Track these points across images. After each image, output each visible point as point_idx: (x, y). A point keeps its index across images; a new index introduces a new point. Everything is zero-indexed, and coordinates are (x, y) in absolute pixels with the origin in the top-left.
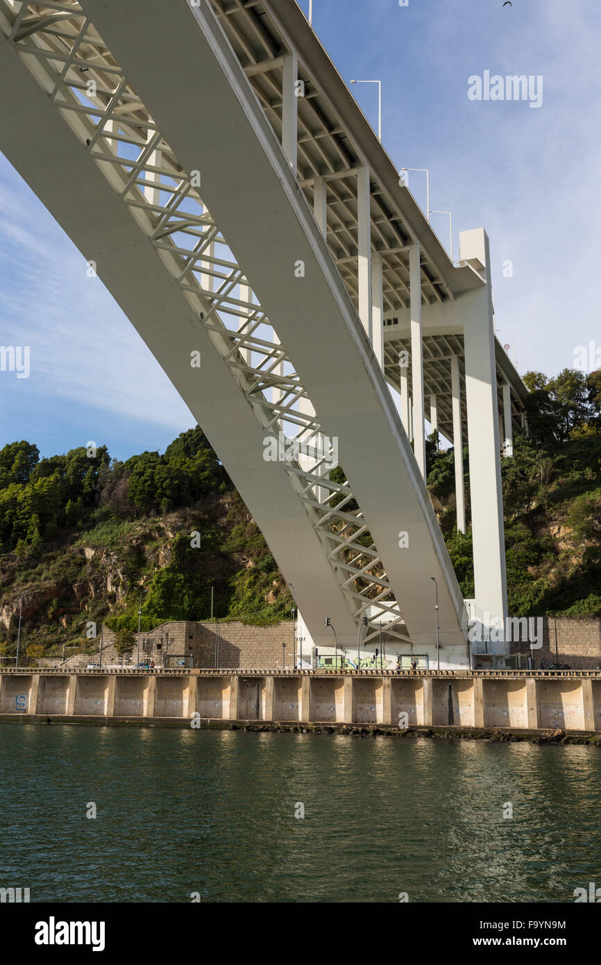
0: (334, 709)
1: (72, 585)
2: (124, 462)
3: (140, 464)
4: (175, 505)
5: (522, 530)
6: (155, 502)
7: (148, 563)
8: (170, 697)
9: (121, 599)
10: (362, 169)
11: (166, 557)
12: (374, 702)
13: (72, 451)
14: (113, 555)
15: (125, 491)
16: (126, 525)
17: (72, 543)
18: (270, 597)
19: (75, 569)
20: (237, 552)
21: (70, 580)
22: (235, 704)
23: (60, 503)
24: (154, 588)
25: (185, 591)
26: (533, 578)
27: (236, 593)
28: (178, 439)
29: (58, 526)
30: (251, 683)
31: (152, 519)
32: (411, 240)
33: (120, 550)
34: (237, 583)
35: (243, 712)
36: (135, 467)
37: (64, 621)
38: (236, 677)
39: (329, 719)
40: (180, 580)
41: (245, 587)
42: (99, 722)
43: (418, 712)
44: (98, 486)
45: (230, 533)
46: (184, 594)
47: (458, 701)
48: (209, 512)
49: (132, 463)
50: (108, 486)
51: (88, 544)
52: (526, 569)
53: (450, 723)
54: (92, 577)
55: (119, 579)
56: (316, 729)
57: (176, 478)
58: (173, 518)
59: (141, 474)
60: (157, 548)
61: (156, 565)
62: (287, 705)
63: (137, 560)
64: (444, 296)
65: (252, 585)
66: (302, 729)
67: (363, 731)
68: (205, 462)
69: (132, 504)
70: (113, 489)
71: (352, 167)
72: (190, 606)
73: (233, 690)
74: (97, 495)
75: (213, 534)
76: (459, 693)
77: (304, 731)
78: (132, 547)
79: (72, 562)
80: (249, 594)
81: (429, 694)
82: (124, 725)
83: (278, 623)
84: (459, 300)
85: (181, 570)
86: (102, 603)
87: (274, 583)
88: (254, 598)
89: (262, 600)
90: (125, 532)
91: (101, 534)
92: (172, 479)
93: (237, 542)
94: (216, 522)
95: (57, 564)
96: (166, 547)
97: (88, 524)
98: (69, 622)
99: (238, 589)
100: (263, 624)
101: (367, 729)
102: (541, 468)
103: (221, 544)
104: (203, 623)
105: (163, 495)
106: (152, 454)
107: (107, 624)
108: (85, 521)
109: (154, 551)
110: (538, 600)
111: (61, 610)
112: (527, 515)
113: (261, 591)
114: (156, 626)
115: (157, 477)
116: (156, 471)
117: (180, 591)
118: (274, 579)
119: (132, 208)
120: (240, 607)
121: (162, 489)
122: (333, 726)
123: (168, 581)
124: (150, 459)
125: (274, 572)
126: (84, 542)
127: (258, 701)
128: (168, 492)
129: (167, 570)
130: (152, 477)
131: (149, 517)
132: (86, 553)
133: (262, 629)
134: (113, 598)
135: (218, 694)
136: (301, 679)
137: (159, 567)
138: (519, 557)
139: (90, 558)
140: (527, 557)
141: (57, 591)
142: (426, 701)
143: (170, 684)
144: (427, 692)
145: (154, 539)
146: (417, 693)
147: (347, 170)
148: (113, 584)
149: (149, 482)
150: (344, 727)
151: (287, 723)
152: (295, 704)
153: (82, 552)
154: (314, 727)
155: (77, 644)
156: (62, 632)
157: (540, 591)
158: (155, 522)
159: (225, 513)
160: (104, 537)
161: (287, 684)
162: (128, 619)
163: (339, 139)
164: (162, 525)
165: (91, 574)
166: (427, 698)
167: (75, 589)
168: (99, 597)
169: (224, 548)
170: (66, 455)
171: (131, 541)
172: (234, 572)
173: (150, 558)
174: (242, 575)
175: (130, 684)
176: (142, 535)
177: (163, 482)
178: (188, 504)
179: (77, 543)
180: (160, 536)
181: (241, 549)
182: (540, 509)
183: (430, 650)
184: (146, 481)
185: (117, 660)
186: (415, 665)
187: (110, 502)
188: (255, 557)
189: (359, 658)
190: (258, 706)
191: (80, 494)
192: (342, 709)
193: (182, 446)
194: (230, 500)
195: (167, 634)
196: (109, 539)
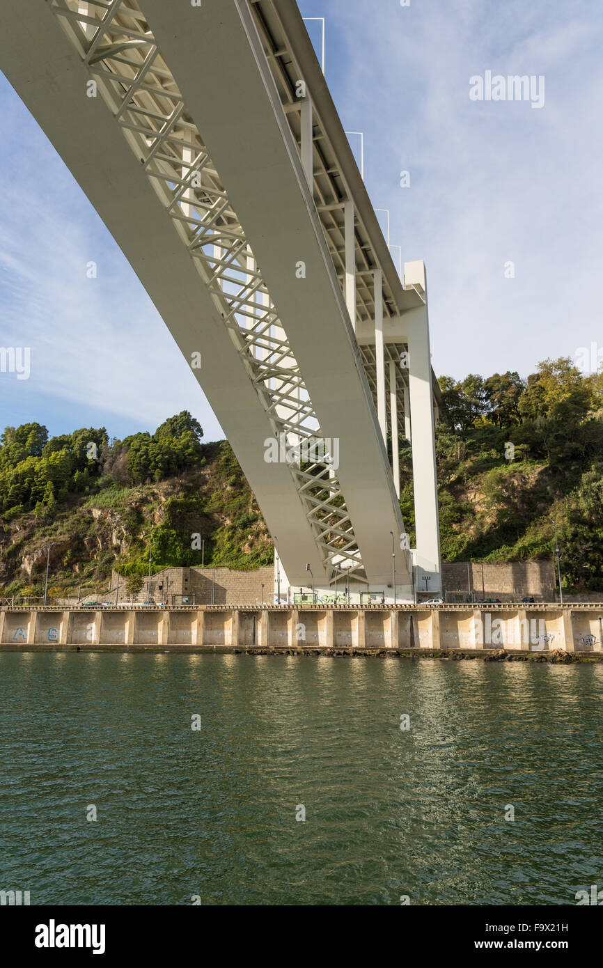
0: (317, 636)
1: (82, 539)
2: (122, 441)
3: (136, 443)
4: (166, 475)
5: (448, 497)
6: (149, 472)
7: (146, 521)
8: (181, 629)
9: (125, 550)
10: (348, 204)
11: (160, 516)
12: (350, 630)
13: (76, 431)
14: (117, 515)
15: (125, 464)
16: (126, 491)
17: (81, 505)
18: (246, 548)
19: (85, 526)
20: (217, 512)
21: (81, 535)
22: (236, 633)
23: (70, 473)
24: (152, 541)
25: (176, 543)
26: (457, 533)
27: (218, 545)
28: (165, 423)
29: (69, 491)
30: (249, 616)
31: (147, 486)
32: (376, 265)
33: (123, 511)
34: (218, 537)
35: (243, 640)
36: (132, 444)
37: (77, 568)
38: (237, 611)
39: (313, 644)
40: (173, 535)
41: (225, 540)
42: (121, 649)
43: (385, 637)
44: (101, 459)
45: (211, 498)
46: (176, 546)
47: (418, 629)
48: (193, 481)
49: (129, 441)
50: (109, 460)
51: (95, 506)
52: (451, 526)
53: (411, 646)
54: (100, 532)
55: (123, 534)
56: (304, 652)
57: (166, 454)
58: (164, 485)
59: (137, 450)
60: (153, 509)
61: (152, 523)
62: (279, 633)
63: (137, 519)
64: (392, 312)
65: (230, 538)
66: (293, 652)
67: (345, 653)
68: (189, 441)
69: (130, 475)
70: (113, 462)
71: (340, 202)
72: (181, 556)
73: (234, 622)
74: (100, 467)
75: (197, 499)
76: (419, 622)
77: (295, 654)
78: (132, 508)
79: (82, 520)
80: (228, 546)
81: (396, 623)
82: (142, 652)
83: (257, 568)
84: (404, 316)
85: (173, 527)
86: (108, 553)
87: (249, 537)
88: (233, 549)
89: (239, 550)
90: (125, 496)
91: (105, 497)
92: (163, 454)
93: (217, 505)
94: (199, 488)
95: (70, 521)
96: (160, 508)
97: (93, 490)
98: (81, 569)
99: (219, 543)
100: (244, 568)
101: (347, 651)
102: (457, 449)
103: (203, 506)
104: (196, 568)
105: (156, 467)
106: (145, 435)
107: (116, 570)
108: (91, 487)
109: (151, 512)
110: (462, 550)
111: (74, 559)
112: (449, 484)
113: (238, 544)
114: (158, 571)
115: (150, 453)
116: (150, 448)
117: (173, 544)
118: (249, 534)
119: (174, 219)
120: (222, 556)
121: (156, 462)
122: (318, 650)
123: (163, 535)
124: (143, 438)
125: (248, 529)
126: (92, 504)
127: (254, 630)
128: (160, 465)
129: (162, 527)
130: (146, 453)
131: (144, 484)
132: (93, 512)
133: (244, 573)
134: (118, 549)
135: (221, 625)
136: (291, 612)
137: (155, 524)
138: (446, 517)
139: (97, 517)
140: (452, 517)
141: (70, 544)
142: (394, 629)
143: (181, 618)
144: (393, 621)
145: (149, 502)
146: (385, 622)
147: (336, 204)
148: (118, 538)
149: (145, 457)
150: (329, 650)
151: (280, 648)
152: (285, 632)
153: (90, 512)
154: (303, 650)
155: (89, 587)
156: (76, 577)
157: (463, 543)
158: (149, 489)
159: (206, 482)
160: (108, 500)
161: (279, 617)
162: (134, 566)
163: (332, 177)
164: (156, 491)
165: (98, 530)
166: (393, 627)
167: (86, 542)
168: (106, 548)
169: (206, 510)
170: (72, 434)
171: (131, 504)
172: (215, 529)
173: (147, 517)
174: (222, 531)
175: (147, 617)
176: (140, 499)
177: (155, 457)
178: (176, 474)
179: (86, 505)
180: (155, 500)
181: (221, 510)
182: (459, 480)
183: (384, 588)
184: (141, 456)
185: (125, 598)
186: (383, 601)
187: (112, 472)
188: (232, 517)
189: (326, 596)
190: (254, 634)
191: (86, 466)
192: (324, 636)
193: (169, 428)
194: (209, 472)
195: (167, 578)
196: (113, 502)
